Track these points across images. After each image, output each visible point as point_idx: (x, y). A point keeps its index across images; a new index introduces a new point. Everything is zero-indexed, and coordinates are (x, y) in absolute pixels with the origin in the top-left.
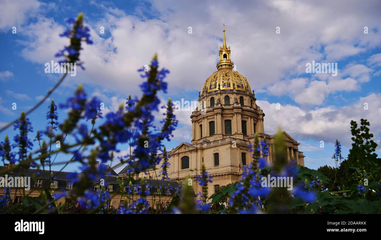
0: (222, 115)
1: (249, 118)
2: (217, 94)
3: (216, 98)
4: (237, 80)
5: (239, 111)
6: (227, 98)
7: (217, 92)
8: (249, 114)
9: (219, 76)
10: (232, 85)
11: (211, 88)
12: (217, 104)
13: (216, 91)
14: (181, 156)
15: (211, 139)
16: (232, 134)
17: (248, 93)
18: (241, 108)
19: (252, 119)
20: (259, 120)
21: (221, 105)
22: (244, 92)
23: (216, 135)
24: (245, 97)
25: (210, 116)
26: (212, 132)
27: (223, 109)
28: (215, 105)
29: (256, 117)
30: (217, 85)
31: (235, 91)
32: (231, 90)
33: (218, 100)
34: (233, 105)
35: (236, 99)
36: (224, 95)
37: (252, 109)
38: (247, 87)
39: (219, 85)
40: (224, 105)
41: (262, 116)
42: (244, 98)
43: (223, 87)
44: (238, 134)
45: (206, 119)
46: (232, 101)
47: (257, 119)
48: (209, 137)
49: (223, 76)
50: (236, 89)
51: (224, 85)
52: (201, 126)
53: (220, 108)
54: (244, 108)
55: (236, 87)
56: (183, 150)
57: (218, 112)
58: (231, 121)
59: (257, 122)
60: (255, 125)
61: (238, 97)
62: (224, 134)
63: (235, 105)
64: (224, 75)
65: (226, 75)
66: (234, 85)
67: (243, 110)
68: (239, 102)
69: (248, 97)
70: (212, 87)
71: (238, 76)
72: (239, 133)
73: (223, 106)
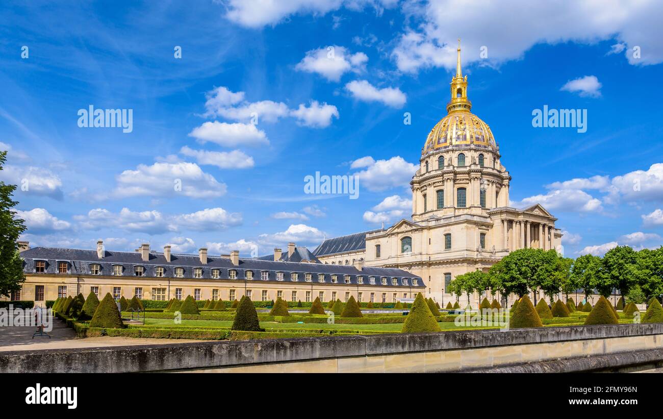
0: (455, 180)
1: (491, 185)
2: (448, 151)
3: (447, 156)
4: (475, 130)
5: (478, 176)
6: (462, 157)
7: (448, 149)
8: (491, 178)
9: (450, 124)
10: (468, 137)
11: (439, 143)
12: (449, 165)
13: (445, 147)
14: (401, 236)
15: (440, 214)
16: (467, 206)
17: (490, 149)
18: (481, 172)
19: (494, 185)
20: (503, 186)
21: (454, 167)
22: (485, 147)
23: (445, 208)
24: (486, 155)
25: (438, 182)
26: (440, 204)
27: (455, 173)
28: (445, 168)
29: (500, 182)
30: (449, 137)
31: (472, 146)
32: (467, 145)
33: (449, 160)
34: (470, 166)
35: (473, 158)
36: (457, 153)
37: (495, 172)
38: (490, 140)
39: (451, 139)
40: (457, 167)
41: (507, 180)
42: (485, 157)
43: (457, 141)
44: (475, 207)
45: (432, 187)
46: (468, 161)
47: (500, 184)
48: (436, 211)
49: (457, 124)
50: (475, 143)
51: (458, 138)
52: (425, 196)
53: (452, 172)
54: (485, 170)
55: (474, 139)
56: (404, 228)
57: (448, 177)
58: (465, 189)
59: (500, 189)
60: (497, 193)
61: (476, 155)
62: (456, 207)
63: (473, 167)
64: (459, 123)
65: (461, 123)
66: (472, 137)
67: (483, 174)
68: (477, 163)
69: (490, 155)
70: (441, 141)
71: (477, 123)
72: (476, 205)
73: (455, 169)
